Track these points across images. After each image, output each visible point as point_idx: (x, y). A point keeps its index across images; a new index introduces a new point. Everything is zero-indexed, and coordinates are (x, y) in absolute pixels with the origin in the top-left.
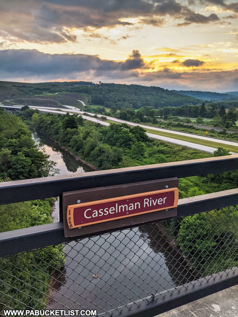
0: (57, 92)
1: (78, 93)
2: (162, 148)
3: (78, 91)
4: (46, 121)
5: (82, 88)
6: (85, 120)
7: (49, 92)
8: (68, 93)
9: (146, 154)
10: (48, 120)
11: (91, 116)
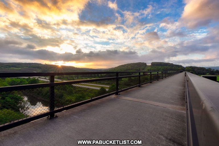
0: (20, 67)
1: (34, 68)
2: (79, 89)
3: (34, 67)
4: (16, 82)
5: (36, 66)
6: (40, 80)
7: (15, 67)
8: (27, 68)
9: (74, 92)
10: (18, 81)
11: (42, 78)
